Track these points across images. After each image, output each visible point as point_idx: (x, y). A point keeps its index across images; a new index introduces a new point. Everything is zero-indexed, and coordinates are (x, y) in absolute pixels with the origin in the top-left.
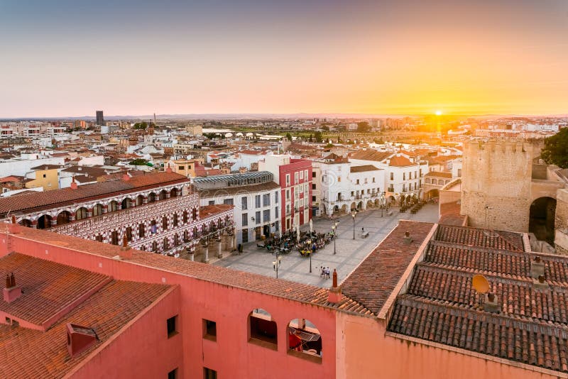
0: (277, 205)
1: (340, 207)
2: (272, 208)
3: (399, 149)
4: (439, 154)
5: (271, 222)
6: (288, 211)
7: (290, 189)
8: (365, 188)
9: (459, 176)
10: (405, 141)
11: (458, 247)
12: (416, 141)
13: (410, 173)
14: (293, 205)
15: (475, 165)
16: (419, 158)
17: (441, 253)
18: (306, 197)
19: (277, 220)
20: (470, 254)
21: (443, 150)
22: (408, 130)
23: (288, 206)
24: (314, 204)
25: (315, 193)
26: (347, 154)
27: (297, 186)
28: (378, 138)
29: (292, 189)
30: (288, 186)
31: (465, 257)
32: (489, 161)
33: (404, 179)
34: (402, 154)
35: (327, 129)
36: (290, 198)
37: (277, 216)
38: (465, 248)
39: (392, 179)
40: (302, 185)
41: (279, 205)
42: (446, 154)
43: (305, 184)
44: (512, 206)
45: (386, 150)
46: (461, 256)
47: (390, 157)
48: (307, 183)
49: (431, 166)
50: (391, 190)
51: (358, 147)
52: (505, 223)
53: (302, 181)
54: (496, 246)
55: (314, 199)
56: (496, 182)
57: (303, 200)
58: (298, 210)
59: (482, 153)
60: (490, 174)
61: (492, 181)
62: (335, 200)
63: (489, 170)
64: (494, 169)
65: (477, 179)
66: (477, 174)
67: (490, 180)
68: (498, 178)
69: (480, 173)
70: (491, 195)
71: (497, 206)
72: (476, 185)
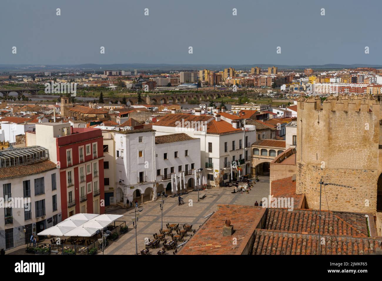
0: (54, 193)
1: (143, 192)
2: (48, 197)
5: (47, 217)
6: (71, 201)
7: (72, 169)
8: (175, 164)
9: (294, 144)
11: (290, 236)
13: (233, 142)
14: (77, 192)
15: (312, 130)
17: (270, 245)
18: (96, 180)
19: (55, 213)
20: (304, 243)
23: (70, 193)
24: (107, 189)
25: (107, 173)
27: (83, 165)
29: (76, 170)
30: (70, 166)
31: (299, 247)
32: (329, 123)
33: (226, 151)
35: (123, 85)
36: (73, 182)
37: (55, 209)
38: (299, 236)
39: (210, 151)
40: (89, 163)
41: (58, 192)
43: (93, 162)
44: (357, 179)
46: (294, 246)
48: (97, 161)
49: (260, 133)
50: (209, 165)
51: (166, 109)
52: (349, 202)
53: (89, 159)
54: (336, 231)
55: (106, 182)
56: (338, 150)
57: (91, 184)
58: (86, 198)
59: (320, 114)
60: (331, 140)
61: (333, 150)
62: (135, 183)
63: (329, 135)
64: (334, 135)
65: (315, 148)
66: (315, 142)
67: (330, 149)
68: (339, 146)
69: (318, 140)
70: (332, 168)
71: (340, 181)
72: (314, 156)
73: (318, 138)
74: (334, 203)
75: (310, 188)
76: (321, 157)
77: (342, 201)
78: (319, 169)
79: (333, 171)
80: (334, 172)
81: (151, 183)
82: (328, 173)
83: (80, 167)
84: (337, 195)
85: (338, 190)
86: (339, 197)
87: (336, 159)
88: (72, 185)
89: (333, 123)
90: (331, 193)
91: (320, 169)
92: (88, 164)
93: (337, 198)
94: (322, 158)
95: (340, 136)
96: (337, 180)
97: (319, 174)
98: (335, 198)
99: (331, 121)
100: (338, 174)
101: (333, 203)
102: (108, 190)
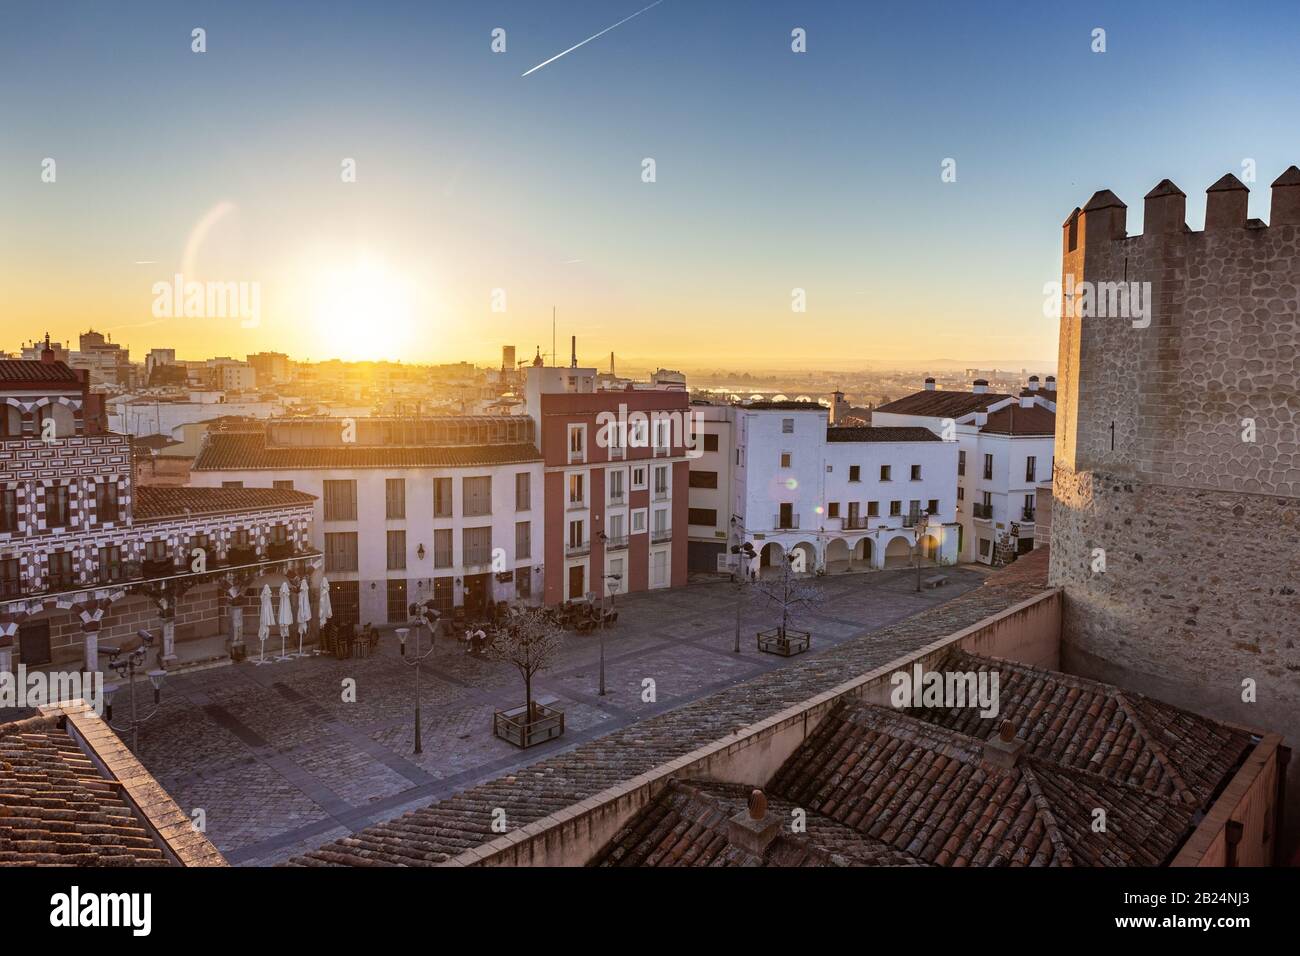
0: (528, 515)
2: (501, 523)
5: (497, 568)
6: (576, 543)
7: (584, 471)
8: (884, 494)
14: (598, 525)
18: (662, 506)
19: (524, 562)
23: (577, 525)
24: (703, 532)
27: (621, 467)
29: (598, 475)
30: (578, 463)
33: (1030, 478)
36: (587, 502)
37: (523, 553)
39: (988, 475)
40: (640, 464)
41: (535, 517)
43: (656, 463)
48: (667, 464)
50: (984, 511)
53: (640, 455)
56: (1209, 407)
57: (646, 514)
58: (625, 544)
59: (1133, 250)
60: (1171, 362)
61: (1181, 404)
62: (770, 527)
63: (1168, 340)
64: (1192, 336)
65: (1107, 400)
66: (1109, 372)
67: (1168, 400)
68: (1214, 386)
69: (1119, 364)
70: (1175, 484)
71: (1209, 548)
72: (1101, 431)
73: (1121, 354)
74: (1176, 642)
75: (1082, 566)
76: (1128, 438)
77: (1218, 640)
78: (1116, 489)
79: (1179, 499)
80: (1183, 503)
81: (811, 533)
82: (1155, 508)
83: (611, 470)
84: (1195, 610)
85: (1201, 590)
86: (1200, 617)
87: (1198, 448)
88: (583, 508)
89: (1185, 283)
90: (1164, 597)
91: (1122, 489)
92: (638, 467)
93: (1194, 623)
94: (1133, 441)
95: (1218, 341)
96: (1199, 540)
97: (1117, 508)
98: (1181, 623)
99: (1178, 276)
100: (1204, 515)
101: (1171, 641)
102: (713, 535)
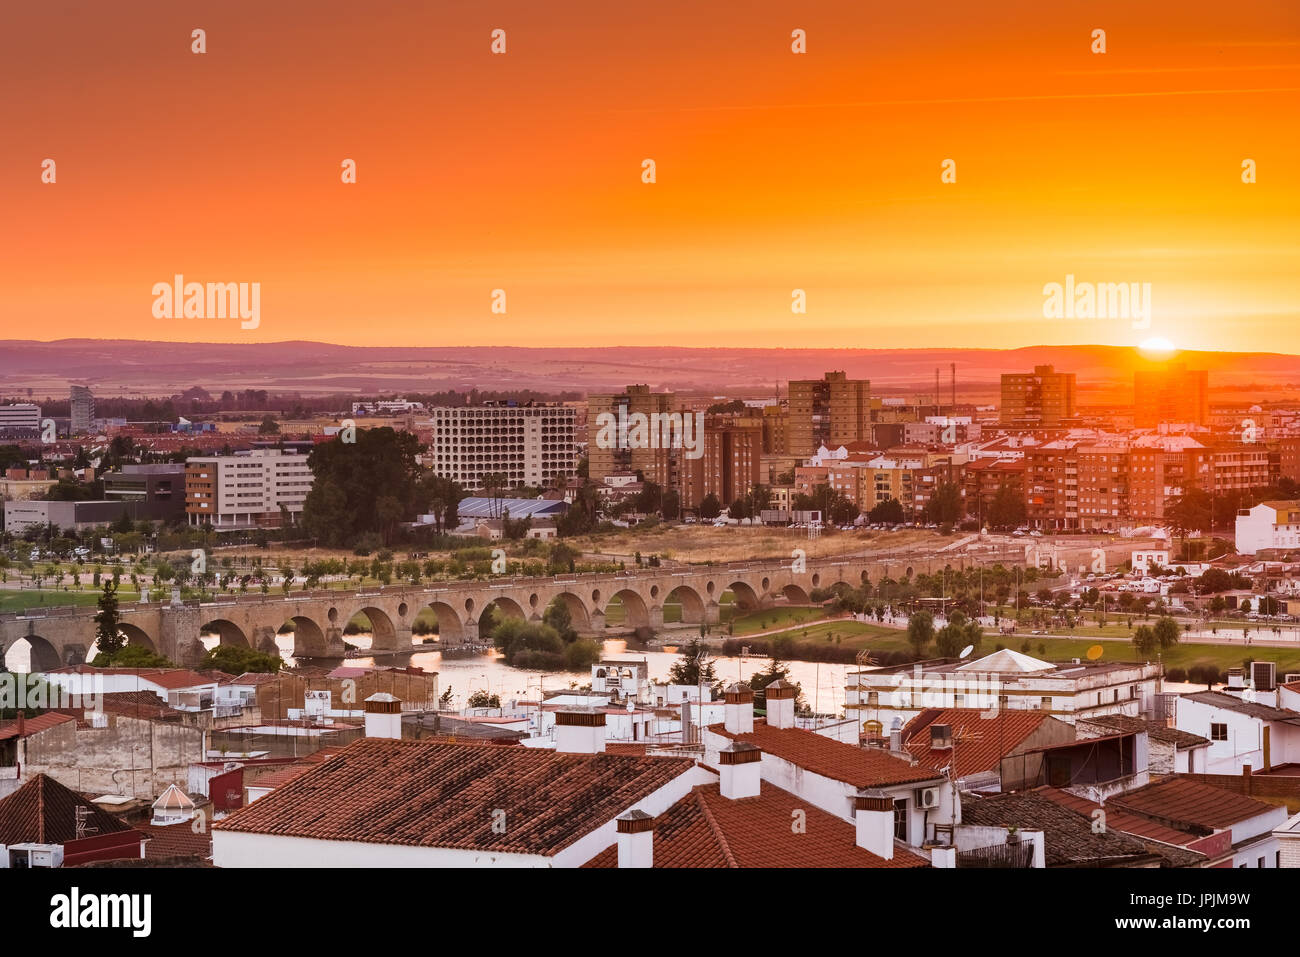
3: (741, 719)
4: (1150, 759)
10: (812, 628)
12: (920, 630)
16: (947, 803)
21: (1192, 716)
22: (835, 510)
26: (200, 781)
28: (533, 605)
34: (772, 768)
42: (1218, 761)
45: (618, 728)
47: (655, 804)
51: (317, 705)
